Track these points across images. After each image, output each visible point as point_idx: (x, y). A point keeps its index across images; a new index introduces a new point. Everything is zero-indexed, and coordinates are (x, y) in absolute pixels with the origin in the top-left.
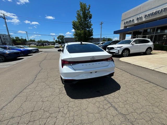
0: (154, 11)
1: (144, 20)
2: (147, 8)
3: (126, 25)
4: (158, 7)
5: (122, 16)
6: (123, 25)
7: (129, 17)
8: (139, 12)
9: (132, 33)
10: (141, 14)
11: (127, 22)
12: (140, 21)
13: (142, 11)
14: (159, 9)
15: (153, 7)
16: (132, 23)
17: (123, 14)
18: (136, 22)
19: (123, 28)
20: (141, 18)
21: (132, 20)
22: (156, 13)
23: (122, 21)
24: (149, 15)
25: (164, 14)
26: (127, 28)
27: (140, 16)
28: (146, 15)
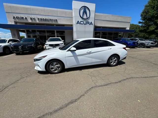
1: (38, 22)
3: (17, 20)
4: (45, 15)
8: (30, 12)
10: (33, 15)
11: (18, 18)
12: (34, 22)
14: (47, 18)
16: (25, 21)
18: (30, 21)
19: (13, 23)
20: (34, 19)
21: (24, 18)
22: (46, 20)
23: (6, 12)
24: (41, 19)
25: (50, 23)
26: (18, 24)
27: (33, 17)
28: (38, 19)
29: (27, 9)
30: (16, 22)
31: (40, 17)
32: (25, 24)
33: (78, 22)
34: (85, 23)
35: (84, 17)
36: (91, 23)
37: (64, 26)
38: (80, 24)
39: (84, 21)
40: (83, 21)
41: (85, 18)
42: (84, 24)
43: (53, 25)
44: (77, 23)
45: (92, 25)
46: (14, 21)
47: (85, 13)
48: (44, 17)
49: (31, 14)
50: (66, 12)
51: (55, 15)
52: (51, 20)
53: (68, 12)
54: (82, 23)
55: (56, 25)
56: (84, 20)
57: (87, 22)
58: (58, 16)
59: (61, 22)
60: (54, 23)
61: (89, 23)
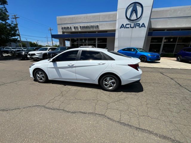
0: (86, 26)
1: (80, 30)
2: (80, 21)
3: (64, 31)
4: (87, 23)
5: (57, 19)
6: (61, 30)
7: (65, 22)
8: (74, 22)
9: (70, 40)
10: (77, 24)
11: (65, 28)
12: (77, 30)
13: (76, 21)
14: (88, 25)
15: (84, 21)
16: (69, 30)
17: (57, 17)
18: (73, 30)
19: (61, 33)
20: (77, 27)
21: (69, 27)
22: (87, 27)
23: (58, 24)
24: (83, 27)
25: (91, 30)
26: (65, 34)
27: (76, 25)
28: (80, 27)
29: (73, 18)
30: (63, 32)
31: (82, 25)
32: (71, 33)
33: (123, 26)
34: (133, 26)
35: (132, 17)
36: (143, 25)
37: (107, 32)
38: (124, 28)
39: (132, 24)
40: (130, 23)
41: (134, 19)
42: (131, 27)
43: (95, 32)
44: (121, 27)
45: (145, 27)
46: (62, 32)
47: (134, 12)
48: (86, 25)
49: (75, 23)
50: (110, 15)
51: (97, 21)
52: (93, 27)
53: (112, 14)
54: (127, 26)
55: (98, 32)
56: (132, 21)
57: (136, 24)
58: (100, 22)
59: (103, 27)
60: (95, 30)
61: (139, 26)
